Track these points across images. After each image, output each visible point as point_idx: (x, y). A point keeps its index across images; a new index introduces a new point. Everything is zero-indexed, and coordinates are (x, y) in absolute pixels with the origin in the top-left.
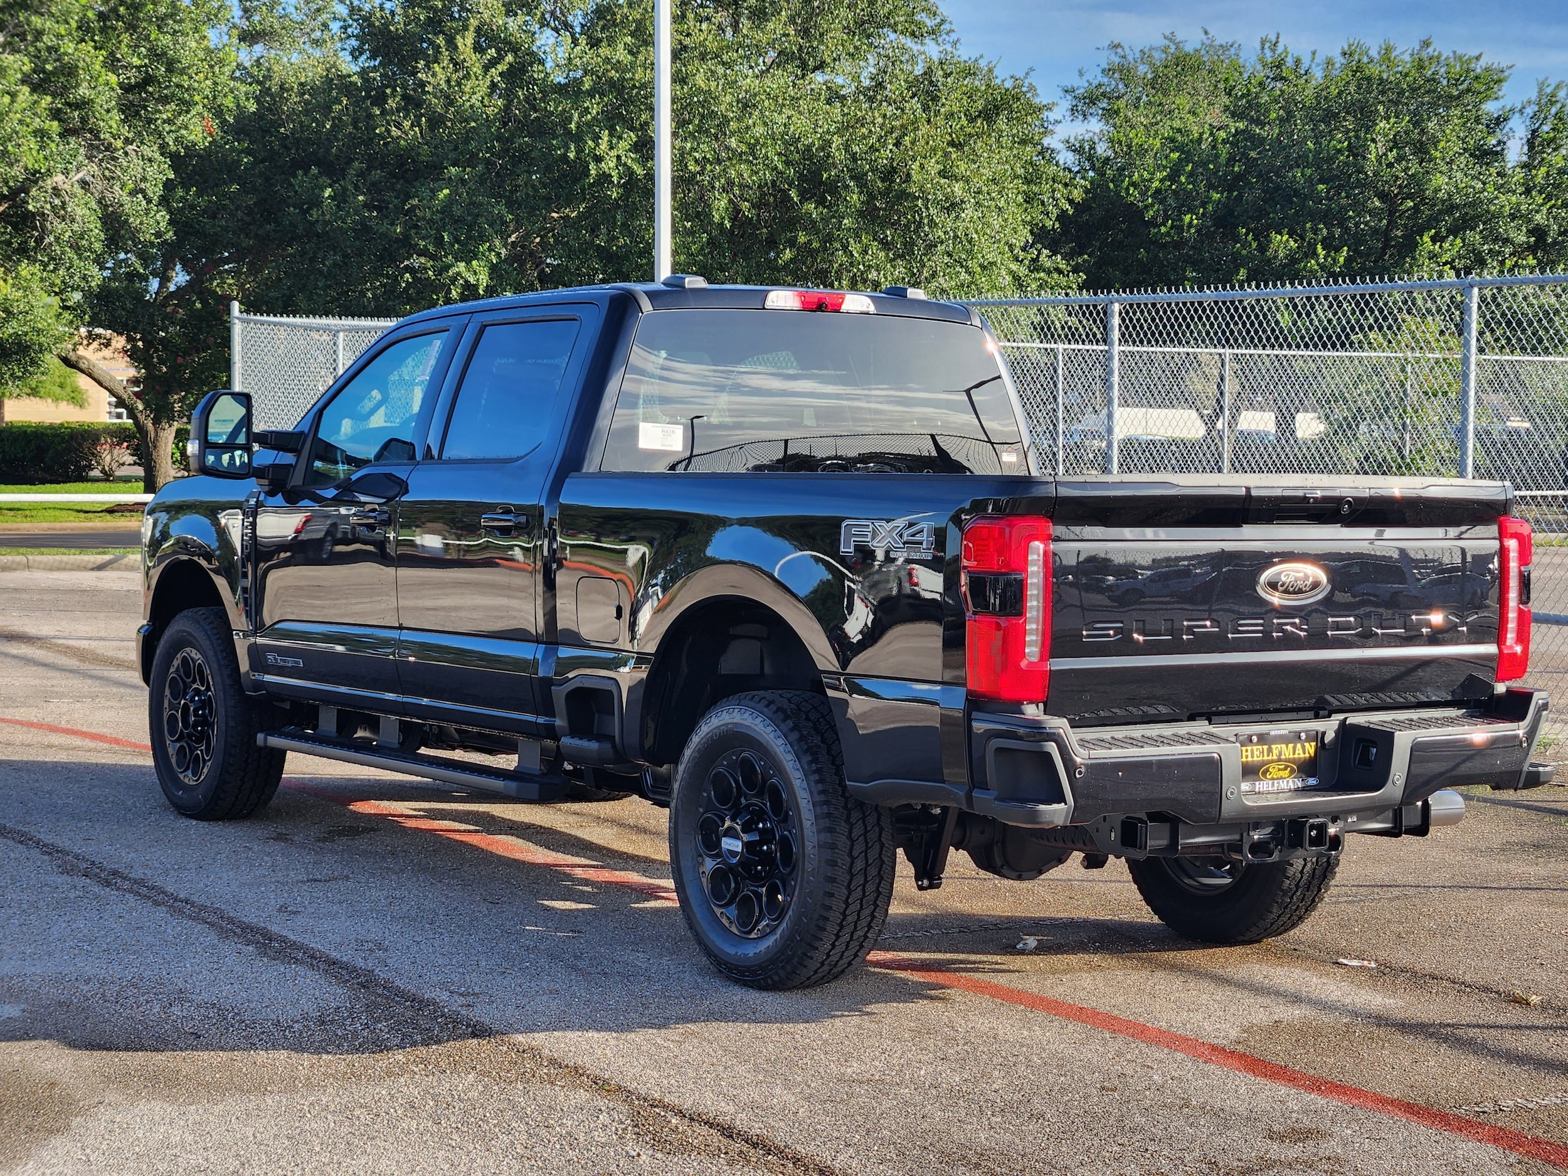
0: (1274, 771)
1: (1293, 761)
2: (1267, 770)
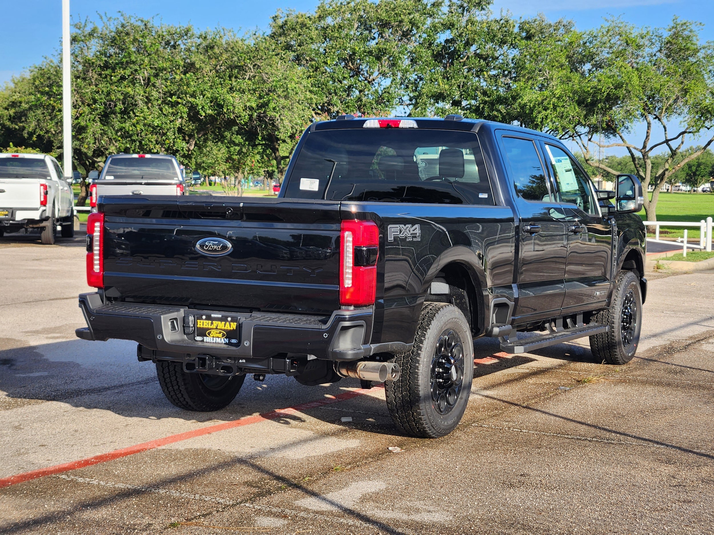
0: (214, 333)
1: (224, 330)
2: (210, 332)
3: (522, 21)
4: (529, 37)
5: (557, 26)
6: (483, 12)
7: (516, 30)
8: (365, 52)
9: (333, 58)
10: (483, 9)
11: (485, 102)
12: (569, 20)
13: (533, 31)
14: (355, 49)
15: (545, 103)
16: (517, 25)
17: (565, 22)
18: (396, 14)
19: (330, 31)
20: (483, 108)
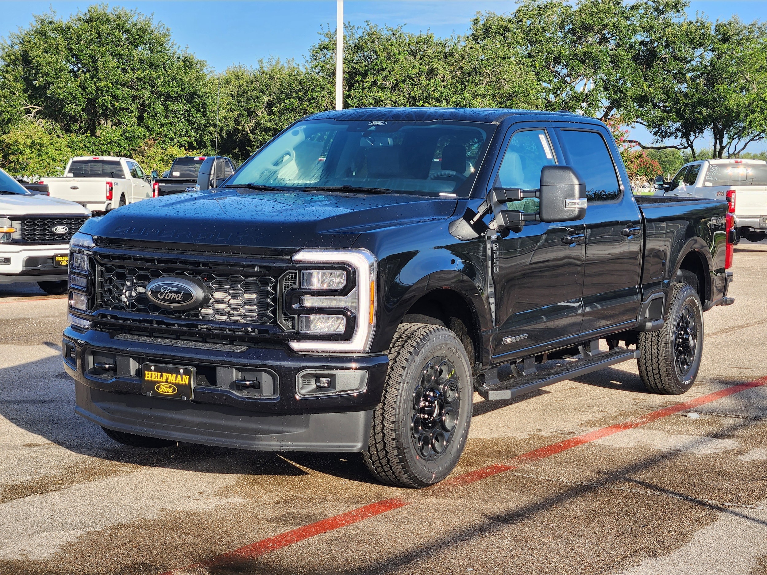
3: (719, 22)
4: (726, 40)
5: (751, 28)
6: (678, 14)
7: (713, 33)
8: (570, 55)
9: (541, 62)
10: (678, 11)
11: (686, 105)
12: (764, 23)
13: (730, 33)
14: (561, 53)
15: (753, 106)
16: (713, 27)
17: (759, 25)
18: (600, 18)
19: (534, 35)
20: (684, 110)
